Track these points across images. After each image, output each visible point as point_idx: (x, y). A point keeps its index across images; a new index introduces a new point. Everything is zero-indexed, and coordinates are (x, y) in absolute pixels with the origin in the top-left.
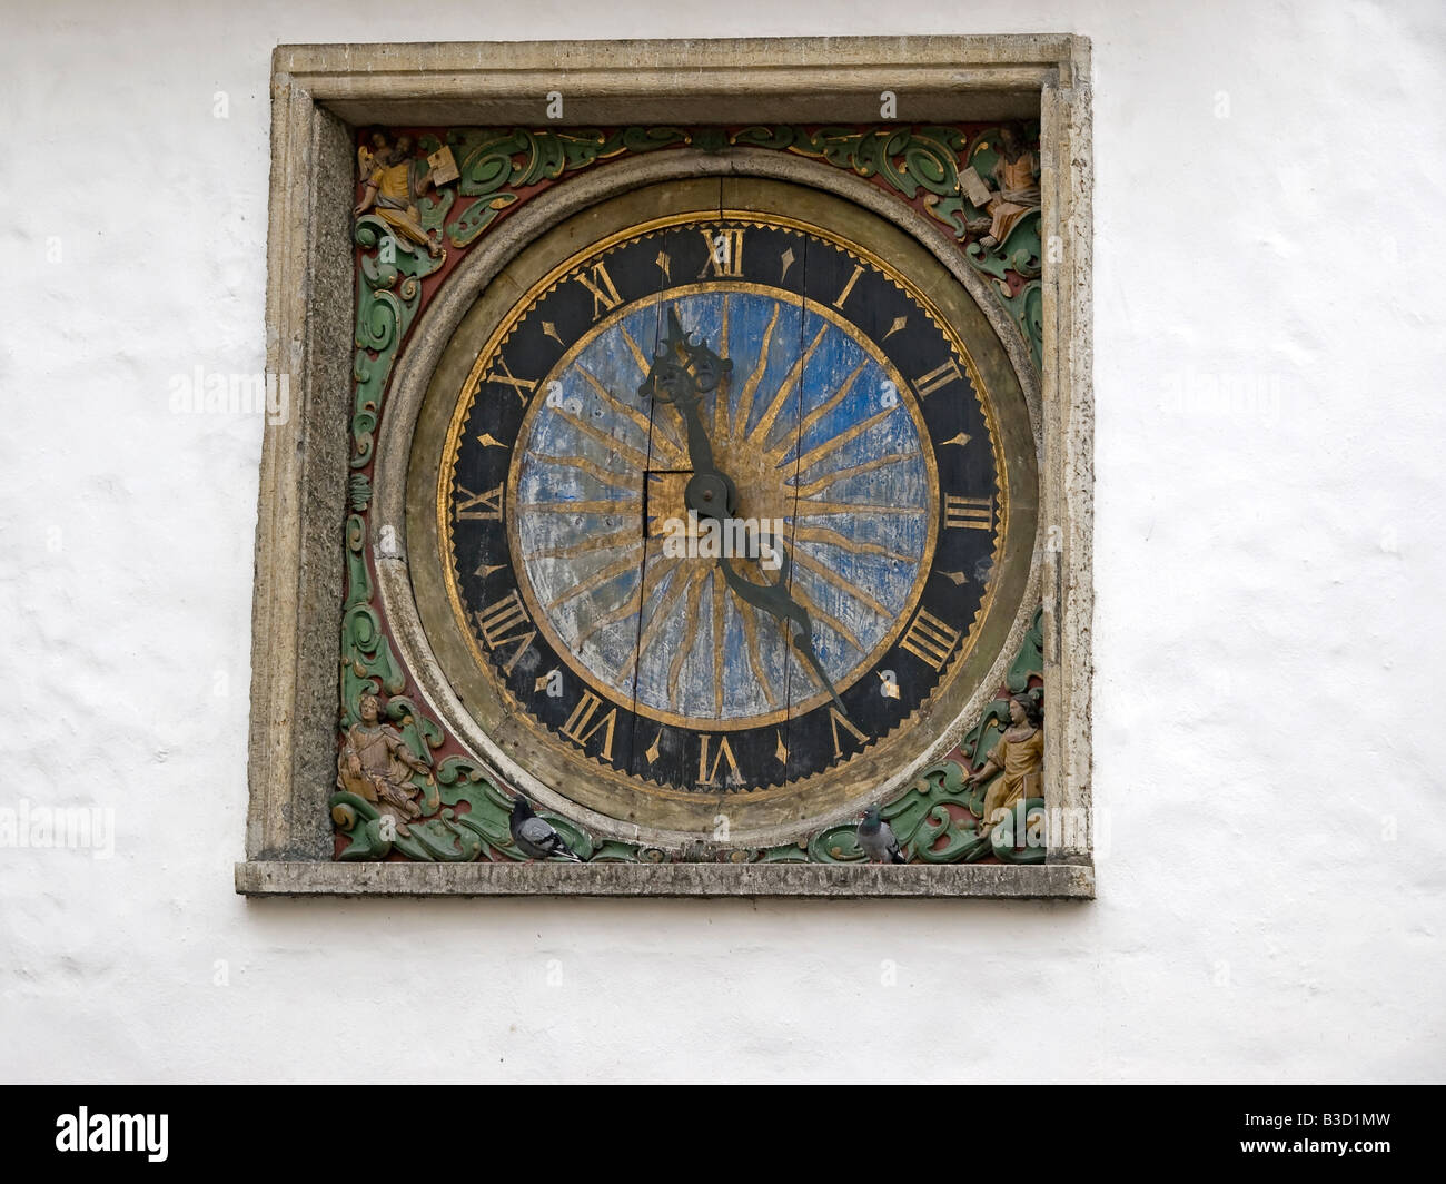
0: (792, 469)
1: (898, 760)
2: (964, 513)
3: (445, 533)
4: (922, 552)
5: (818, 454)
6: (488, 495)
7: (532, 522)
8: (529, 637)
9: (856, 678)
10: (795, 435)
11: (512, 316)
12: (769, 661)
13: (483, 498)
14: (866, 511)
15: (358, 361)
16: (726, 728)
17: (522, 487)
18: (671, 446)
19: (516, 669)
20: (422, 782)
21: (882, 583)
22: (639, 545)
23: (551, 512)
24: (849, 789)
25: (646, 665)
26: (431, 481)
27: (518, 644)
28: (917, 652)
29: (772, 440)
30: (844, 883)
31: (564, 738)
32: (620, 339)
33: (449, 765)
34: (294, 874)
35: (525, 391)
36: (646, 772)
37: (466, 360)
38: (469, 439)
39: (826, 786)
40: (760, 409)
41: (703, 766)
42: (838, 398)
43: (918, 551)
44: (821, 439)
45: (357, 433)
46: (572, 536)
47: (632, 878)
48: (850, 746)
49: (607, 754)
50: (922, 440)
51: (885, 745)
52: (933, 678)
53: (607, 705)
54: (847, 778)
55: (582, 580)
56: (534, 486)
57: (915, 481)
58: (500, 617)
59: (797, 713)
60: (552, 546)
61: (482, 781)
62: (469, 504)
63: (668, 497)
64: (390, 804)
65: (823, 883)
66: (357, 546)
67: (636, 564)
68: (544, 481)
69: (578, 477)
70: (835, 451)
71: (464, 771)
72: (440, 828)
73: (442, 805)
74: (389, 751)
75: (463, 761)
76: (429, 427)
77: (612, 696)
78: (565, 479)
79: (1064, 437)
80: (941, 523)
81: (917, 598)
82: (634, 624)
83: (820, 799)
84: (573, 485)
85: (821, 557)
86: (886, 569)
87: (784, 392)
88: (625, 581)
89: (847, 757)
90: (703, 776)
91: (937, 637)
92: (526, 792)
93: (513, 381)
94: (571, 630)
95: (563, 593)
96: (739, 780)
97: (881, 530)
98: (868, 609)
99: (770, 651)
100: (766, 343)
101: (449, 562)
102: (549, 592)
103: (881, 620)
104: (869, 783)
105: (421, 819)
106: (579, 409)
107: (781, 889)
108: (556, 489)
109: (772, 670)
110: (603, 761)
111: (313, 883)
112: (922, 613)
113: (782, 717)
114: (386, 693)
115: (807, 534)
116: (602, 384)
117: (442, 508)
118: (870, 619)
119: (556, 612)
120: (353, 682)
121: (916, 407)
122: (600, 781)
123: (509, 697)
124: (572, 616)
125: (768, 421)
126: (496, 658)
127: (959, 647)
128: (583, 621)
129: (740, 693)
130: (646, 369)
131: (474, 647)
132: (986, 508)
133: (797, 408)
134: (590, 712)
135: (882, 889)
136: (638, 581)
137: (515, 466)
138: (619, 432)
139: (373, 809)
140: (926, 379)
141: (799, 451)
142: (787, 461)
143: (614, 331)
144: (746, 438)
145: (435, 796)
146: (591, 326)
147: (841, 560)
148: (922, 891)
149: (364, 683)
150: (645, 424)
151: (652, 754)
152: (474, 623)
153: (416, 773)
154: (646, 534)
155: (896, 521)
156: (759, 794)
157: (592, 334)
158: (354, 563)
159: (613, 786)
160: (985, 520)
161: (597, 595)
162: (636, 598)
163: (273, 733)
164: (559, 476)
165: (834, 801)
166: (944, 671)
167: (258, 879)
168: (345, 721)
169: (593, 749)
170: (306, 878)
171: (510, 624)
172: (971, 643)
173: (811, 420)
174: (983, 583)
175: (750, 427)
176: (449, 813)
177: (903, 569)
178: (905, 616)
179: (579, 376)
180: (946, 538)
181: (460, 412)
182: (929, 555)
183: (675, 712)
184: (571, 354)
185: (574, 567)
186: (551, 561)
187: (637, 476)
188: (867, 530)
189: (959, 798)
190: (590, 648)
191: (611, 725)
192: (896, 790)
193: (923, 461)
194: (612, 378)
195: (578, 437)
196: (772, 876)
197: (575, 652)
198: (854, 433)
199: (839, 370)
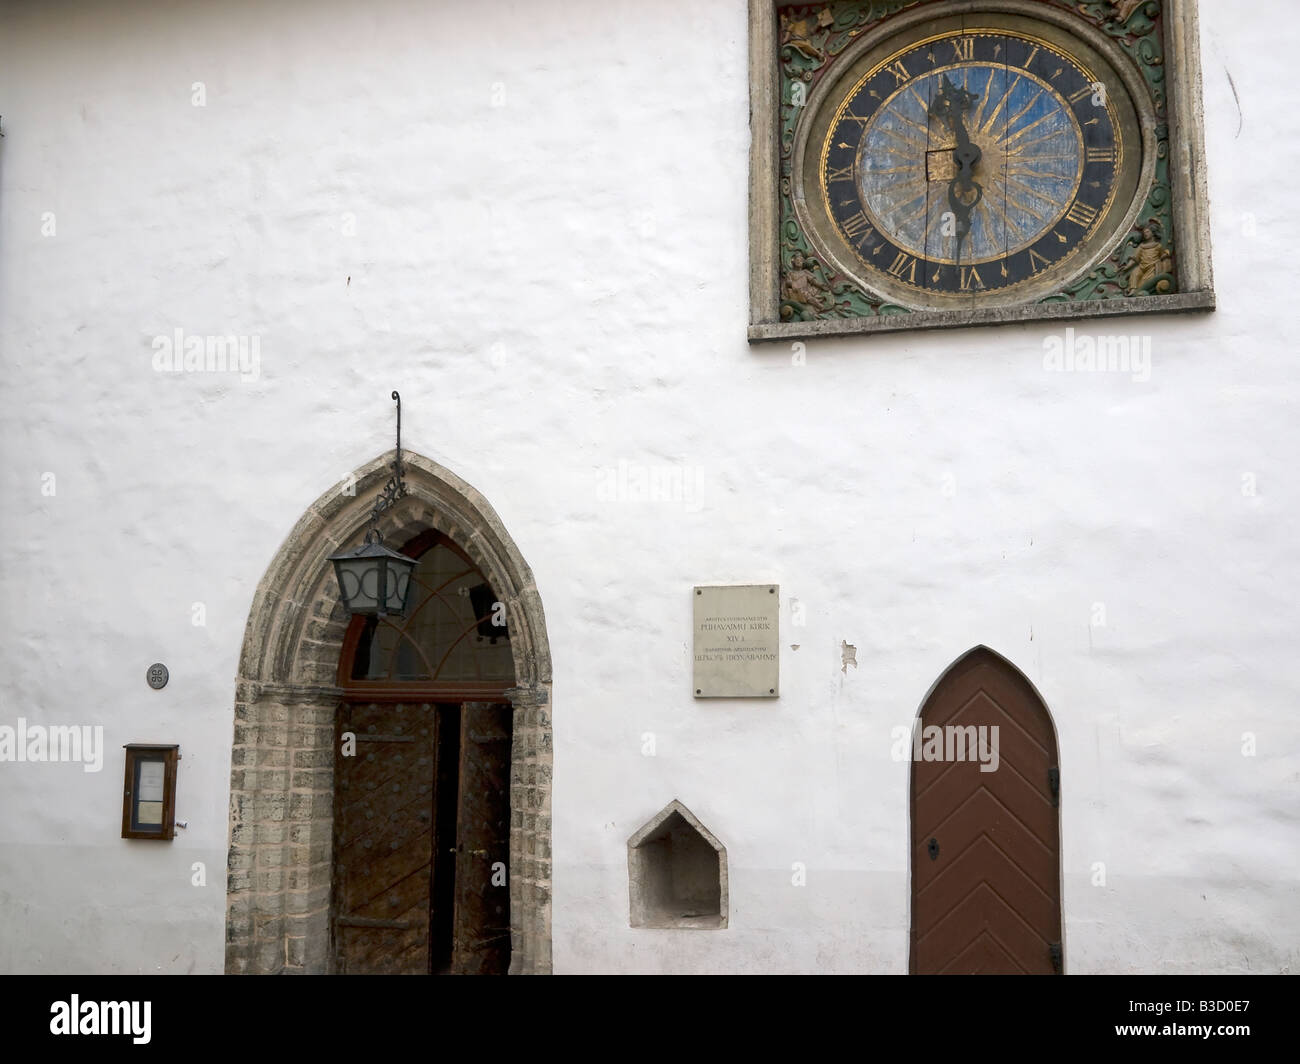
0: (1005, 143)
1: (1068, 269)
2: (1097, 155)
3: (824, 188)
4: (1076, 174)
5: (1018, 135)
6: (845, 169)
7: (869, 179)
8: (869, 231)
9: (1043, 235)
10: (1005, 128)
11: (855, 89)
12: (995, 230)
13: (842, 172)
14: (1042, 158)
15: (783, 112)
16: (974, 263)
17: (862, 165)
18: (939, 139)
19: (863, 246)
20: (825, 294)
21: (1055, 190)
22: (925, 184)
23: (878, 174)
24: (1043, 285)
25: (931, 238)
26: (817, 167)
27: (863, 235)
28: (1075, 220)
29: (993, 131)
30: (1080, 310)
31: (890, 274)
32: (911, 93)
33: (839, 285)
34: (780, 328)
35: (862, 122)
36: (934, 286)
37: (832, 110)
38: (834, 146)
39: (1031, 284)
40: (986, 117)
41: (963, 281)
42: (1027, 109)
43: (1073, 174)
44: (1018, 129)
45: (784, 144)
46: (890, 184)
47: (962, 316)
48: (1040, 266)
49: (912, 279)
50: (1073, 124)
51: (1059, 264)
52: (1084, 231)
53: (911, 258)
54: (1041, 280)
55: (896, 202)
56: (869, 163)
57: (1070, 143)
58: (853, 224)
59: (1011, 253)
60: (879, 189)
61: (857, 291)
62: (835, 175)
63: (938, 162)
64: (811, 304)
65: (1069, 311)
66: (786, 193)
67: (924, 193)
68: (874, 161)
69: (891, 157)
70: (1027, 133)
71: (847, 288)
72: (835, 315)
73: (836, 304)
74: (808, 281)
75: (847, 283)
76: (814, 142)
77: (914, 253)
78: (885, 159)
79: (1192, 90)
80: (1086, 160)
81: (1074, 196)
82: (924, 220)
83: (1028, 291)
84: (889, 161)
85: (1021, 181)
86: (1057, 184)
87: (998, 109)
88: (917, 202)
89: (1039, 271)
90: (962, 286)
91: (1086, 213)
92: (876, 296)
93: (856, 118)
94: (891, 225)
95: (885, 209)
96: (982, 286)
97: (1053, 166)
98: (1048, 203)
99: (996, 226)
100: (988, 88)
101: (827, 202)
102: (879, 210)
103: (1055, 208)
104: (1053, 281)
105: (825, 311)
106: (890, 127)
107: (1046, 315)
108: (880, 163)
109: (997, 235)
110: (910, 283)
111: (790, 332)
112: (1077, 202)
113: (1004, 255)
114: (806, 257)
115: (1013, 172)
116: (902, 115)
117: (822, 177)
118: (1049, 207)
119: (883, 219)
120: (787, 252)
121: (1070, 109)
122: (911, 291)
123: (861, 258)
124: (891, 220)
125: (990, 123)
126: (853, 241)
127: (1098, 216)
128: (897, 221)
129: (981, 247)
130: (925, 107)
131: (841, 237)
132: (1109, 151)
133: (1005, 115)
134: (902, 262)
135: (1102, 311)
136: (925, 201)
137: (858, 156)
138: (912, 135)
139: (803, 307)
140: (1075, 95)
141: (1007, 134)
142: (1001, 139)
143: (907, 91)
144: (979, 131)
145: (832, 300)
146: (895, 89)
147: (1032, 182)
148: (1125, 310)
149: (793, 253)
150: (925, 130)
151: (935, 278)
152: (840, 227)
153: (823, 290)
154: (928, 180)
155: (1060, 161)
156: (993, 291)
157: (896, 93)
158: (785, 201)
159: (918, 293)
160: (1110, 157)
161: (904, 208)
162: (924, 209)
163: (763, 267)
164: (881, 158)
165: (1036, 290)
166: (1090, 228)
167: (761, 333)
168: (784, 270)
169: (905, 277)
170: (787, 330)
171: (859, 226)
172: (1105, 213)
173: (1013, 120)
174: (1109, 186)
175: (981, 126)
176: (840, 307)
177: (1066, 183)
178: (1067, 205)
179: (889, 112)
180: (1088, 167)
181: (829, 134)
182: (1079, 175)
183: (947, 258)
184: (885, 103)
185: (892, 197)
186: (880, 195)
187: (922, 154)
188: (1045, 167)
189: (1113, 280)
190: (901, 233)
191: (914, 266)
192: (1074, 281)
193: (1074, 133)
194: (907, 112)
195: (891, 139)
196: (1040, 310)
197: (893, 236)
198: (1036, 124)
199: (1027, 96)
